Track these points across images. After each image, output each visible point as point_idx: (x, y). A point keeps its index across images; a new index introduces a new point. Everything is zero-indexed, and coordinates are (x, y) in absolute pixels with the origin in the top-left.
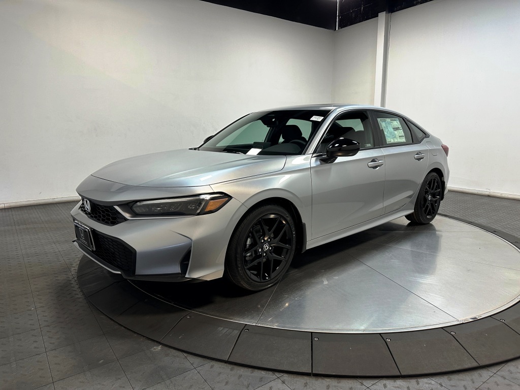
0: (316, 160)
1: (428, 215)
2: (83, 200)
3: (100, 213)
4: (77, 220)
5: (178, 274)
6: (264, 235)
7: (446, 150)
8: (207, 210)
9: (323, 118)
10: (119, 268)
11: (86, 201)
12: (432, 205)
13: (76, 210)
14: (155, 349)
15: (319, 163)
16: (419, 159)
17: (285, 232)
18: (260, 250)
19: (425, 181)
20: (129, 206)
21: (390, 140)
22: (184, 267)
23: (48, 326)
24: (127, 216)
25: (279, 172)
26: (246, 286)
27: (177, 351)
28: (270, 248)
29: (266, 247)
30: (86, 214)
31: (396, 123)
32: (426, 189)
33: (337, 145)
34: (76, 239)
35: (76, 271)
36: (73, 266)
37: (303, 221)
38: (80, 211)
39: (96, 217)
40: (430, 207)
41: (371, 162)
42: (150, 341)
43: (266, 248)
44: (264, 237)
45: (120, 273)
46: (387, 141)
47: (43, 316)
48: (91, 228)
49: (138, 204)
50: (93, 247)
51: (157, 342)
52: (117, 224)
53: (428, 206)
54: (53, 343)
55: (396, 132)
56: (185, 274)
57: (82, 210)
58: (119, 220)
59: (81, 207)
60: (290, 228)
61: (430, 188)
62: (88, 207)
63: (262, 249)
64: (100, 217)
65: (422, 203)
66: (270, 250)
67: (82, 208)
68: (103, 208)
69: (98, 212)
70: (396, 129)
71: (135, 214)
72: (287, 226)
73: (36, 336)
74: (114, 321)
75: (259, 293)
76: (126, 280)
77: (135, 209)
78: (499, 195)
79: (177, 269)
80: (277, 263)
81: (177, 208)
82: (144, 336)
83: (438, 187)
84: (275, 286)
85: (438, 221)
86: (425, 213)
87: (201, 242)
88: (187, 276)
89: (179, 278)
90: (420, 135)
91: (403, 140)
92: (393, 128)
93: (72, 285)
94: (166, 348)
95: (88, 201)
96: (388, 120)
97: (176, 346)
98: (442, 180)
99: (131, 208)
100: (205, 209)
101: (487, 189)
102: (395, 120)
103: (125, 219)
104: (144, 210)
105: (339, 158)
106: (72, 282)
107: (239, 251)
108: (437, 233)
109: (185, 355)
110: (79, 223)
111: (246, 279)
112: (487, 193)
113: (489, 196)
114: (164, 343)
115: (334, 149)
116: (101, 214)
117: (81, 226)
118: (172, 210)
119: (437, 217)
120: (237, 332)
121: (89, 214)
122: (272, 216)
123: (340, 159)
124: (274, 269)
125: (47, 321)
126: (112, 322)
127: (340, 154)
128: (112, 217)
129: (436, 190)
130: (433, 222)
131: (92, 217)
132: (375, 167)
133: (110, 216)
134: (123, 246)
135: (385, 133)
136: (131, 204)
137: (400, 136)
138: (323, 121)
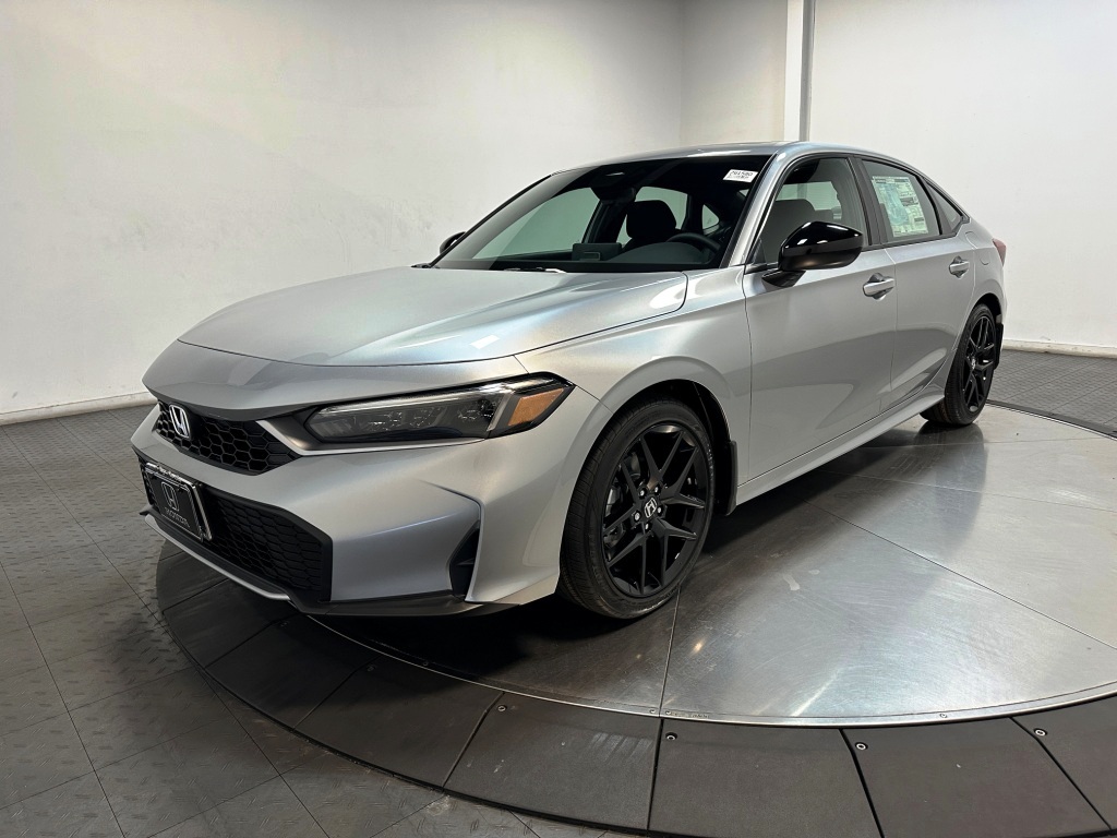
0: (754, 282)
1: (971, 404)
2: (165, 407)
3: (217, 440)
4: (155, 462)
5: (447, 592)
6: (645, 477)
7: (1001, 249)
8: (514, 422)
9: (755, 174)
10: (284, 585)
11: (177, 411)
12: (979, 380)
13: (144, 434)
14: (433, 809)
15: (761, 287)
16: (958, 274)
17: (692, 467)
18: (637, 517)
19: (968, 326)
20: (299, 419)
21: (899, 229)
22: (461, 574)
23: (116, 763)
24: (296, 445)
25: (674, 315)
26: (607, 609)
27: (499, 811)
28: (659, 510)
29: (651, 507)
30: (176, 443)
31: (907, 188)
32: (970, 344)
33: (802, 242)
34: (148, 506)
35: (155, 594)
36: (142, 580)
37: (732, 437)
38: (157, 436)
39: (206, 453)
40: (975, 385)
41: (870, 282)
42: (413, 787)
43: (652, 509)
44: (646, 483)
45: (286, 597)
46: (894, 230)
47: (95, 733)
48: (196, 482)
49: (324, 412)
50: (204, 530)
51: (435, 788)
52: (269, 469)
53: (970, 384)
54: (143, 817)
55: (908, 210)
56: (466, 593)
57: (163, 433)
58: (273, 458)
59: (158, 426)
60: (704, 454)
61: (976, 341)
62: (183, 426)
63: (642, 515)
64: (218, 451)
65: (961, 376)
66: (660, 515)
67: (164, 427)
68: (224, 427)
69: (212, 437)
70: (908, 202)
71: (317, 441)
72: (697, 450)
73: (87, 797)
74: (296, 733)
75: (639, 624)
76: (305, 615)
77: (314, 427)
78: (1070, 349)
79: (442, 581)
80: (676, 544)
81: (433, 419)
82: (393, 773)
83: (990, 341)
84: (671, 603)
85: (988, 419)
86: (966, 399)
87: (504, 505)
88: (469, 598)
89: (448, 604)
90: (952, 216)
91: (922, 229)
92: (902, 200)
93: (154, 636)
94: (463, 804)
95: (182, 411)
96: (891, 180)
97: (493, 797)
98: (998, 321)
99: (305, 424)
100: (509, 420)
101: (1042, 337)
102: (903, 181)
103: (293, 456)
104: (339, 429)
105: (808, 272)
106: (151, 626)
107: (593, 524)
108: (985, 445)
109: (526, 820)
110: (162, 470)
111: (609, 593)
112: (1043, 347)
113: (1047, 353)
114: (458, 788)
115: (794, 252)
116: (220, 443)
117: (168, 476)
118: (418, 424)
119: (987, 409)
120: (647, 745)
121: (185, 443)
122: (670, 429)
123: (810, 276)
124: (671, 560)
125: (109, 747)
126: (293, 736)
127: (809, 263)
128: (253, 452)
129: (987, 345)
130: (979, 421)
131: (193, 452)
132: (877, 295)
133: (246, 448)
134: (294, 526)
135: (889, 212)
136: (304, 416)
137: (916, 220)
138: (757, 182)
